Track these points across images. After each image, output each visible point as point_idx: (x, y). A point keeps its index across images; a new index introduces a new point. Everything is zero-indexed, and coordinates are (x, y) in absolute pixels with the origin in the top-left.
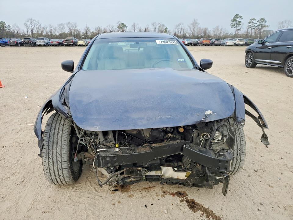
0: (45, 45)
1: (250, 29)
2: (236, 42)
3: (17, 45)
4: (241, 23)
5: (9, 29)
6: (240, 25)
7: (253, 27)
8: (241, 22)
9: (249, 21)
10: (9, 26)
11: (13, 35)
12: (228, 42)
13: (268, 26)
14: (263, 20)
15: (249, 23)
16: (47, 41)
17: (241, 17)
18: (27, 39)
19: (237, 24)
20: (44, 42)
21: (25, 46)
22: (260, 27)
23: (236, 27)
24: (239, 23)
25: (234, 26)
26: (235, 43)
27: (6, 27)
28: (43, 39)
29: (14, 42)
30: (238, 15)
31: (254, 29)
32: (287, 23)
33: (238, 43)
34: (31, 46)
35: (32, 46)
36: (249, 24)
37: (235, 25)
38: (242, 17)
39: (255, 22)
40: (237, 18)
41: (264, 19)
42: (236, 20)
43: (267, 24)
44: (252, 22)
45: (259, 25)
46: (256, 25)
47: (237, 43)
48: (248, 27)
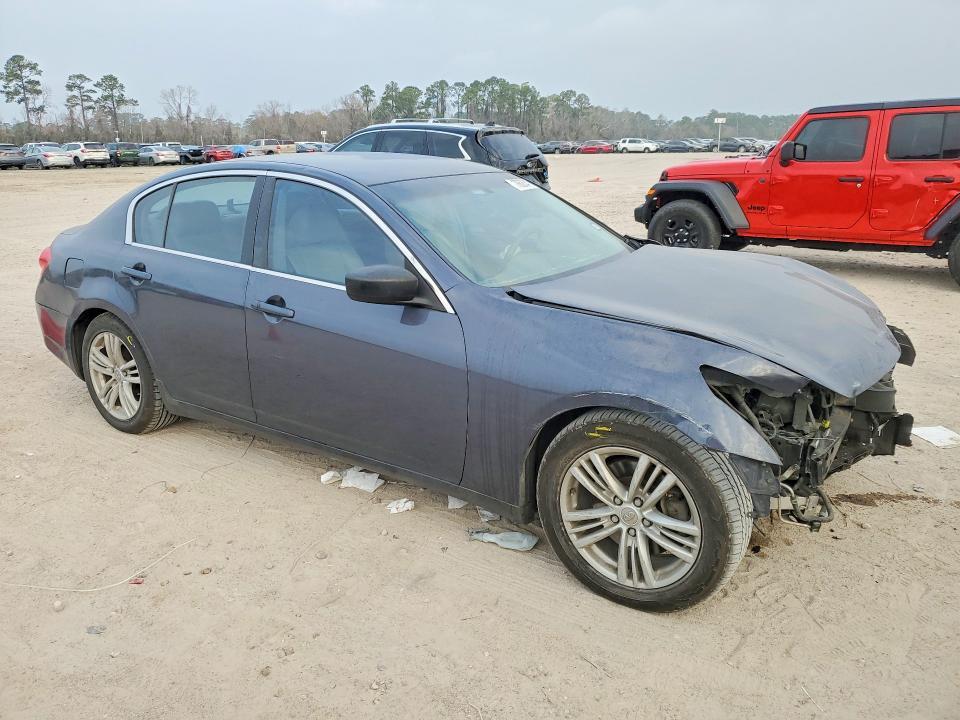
1: (79, 108)
2: (77, 152)
4: (39, 88)
6: (39, 92)
7: (86, 104)
8: (38, 83)
9: (66, 80)
12: (49, 154)
13: (135, 103)
14: (110, 82)
15: (70, 87)
17: (33, 67)
19: (24, 88)
22: (109, 104)
23: (22, 100)
24: (33, 88)
25: (17, 98)
26: (76, 158)
30: (22, 58)
31: (91, 111)
32: (185, 94)
33: (86, 158)
36: (70, 93)
37: (17, 93)
38: (39, 68)
39: (88, 86)
40: (21, 67)
41: (115, 79)
42: (19, 77)
43: (127, 96)
44: (80, 88)
45: (105, 98)
46: (95, 97)
47: (83, 157)
48: (68, 101)
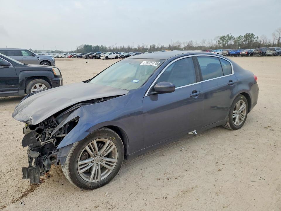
0: (275, 54)
3: (247, 55)
5: (257, 40)
10: (257, 37)
11: (259, 46)
16: (277, 51)
18: (258, 50)
20: (275, 52)
21: (255, 56)
27: (255, 39)
28: (274, 49)
29: (246, 52)
34: (260, 56)
35: (262, 56)
